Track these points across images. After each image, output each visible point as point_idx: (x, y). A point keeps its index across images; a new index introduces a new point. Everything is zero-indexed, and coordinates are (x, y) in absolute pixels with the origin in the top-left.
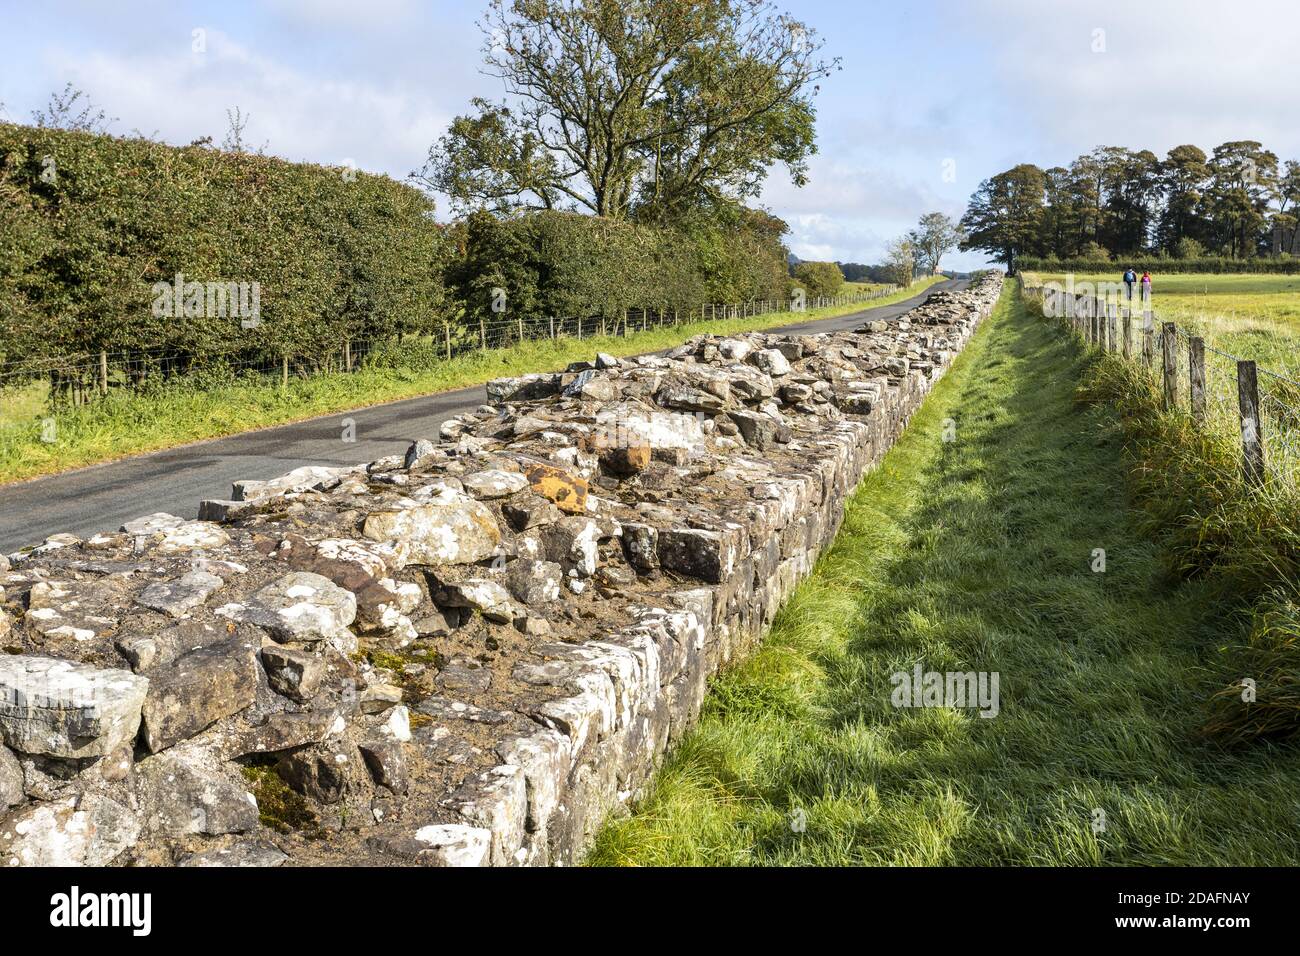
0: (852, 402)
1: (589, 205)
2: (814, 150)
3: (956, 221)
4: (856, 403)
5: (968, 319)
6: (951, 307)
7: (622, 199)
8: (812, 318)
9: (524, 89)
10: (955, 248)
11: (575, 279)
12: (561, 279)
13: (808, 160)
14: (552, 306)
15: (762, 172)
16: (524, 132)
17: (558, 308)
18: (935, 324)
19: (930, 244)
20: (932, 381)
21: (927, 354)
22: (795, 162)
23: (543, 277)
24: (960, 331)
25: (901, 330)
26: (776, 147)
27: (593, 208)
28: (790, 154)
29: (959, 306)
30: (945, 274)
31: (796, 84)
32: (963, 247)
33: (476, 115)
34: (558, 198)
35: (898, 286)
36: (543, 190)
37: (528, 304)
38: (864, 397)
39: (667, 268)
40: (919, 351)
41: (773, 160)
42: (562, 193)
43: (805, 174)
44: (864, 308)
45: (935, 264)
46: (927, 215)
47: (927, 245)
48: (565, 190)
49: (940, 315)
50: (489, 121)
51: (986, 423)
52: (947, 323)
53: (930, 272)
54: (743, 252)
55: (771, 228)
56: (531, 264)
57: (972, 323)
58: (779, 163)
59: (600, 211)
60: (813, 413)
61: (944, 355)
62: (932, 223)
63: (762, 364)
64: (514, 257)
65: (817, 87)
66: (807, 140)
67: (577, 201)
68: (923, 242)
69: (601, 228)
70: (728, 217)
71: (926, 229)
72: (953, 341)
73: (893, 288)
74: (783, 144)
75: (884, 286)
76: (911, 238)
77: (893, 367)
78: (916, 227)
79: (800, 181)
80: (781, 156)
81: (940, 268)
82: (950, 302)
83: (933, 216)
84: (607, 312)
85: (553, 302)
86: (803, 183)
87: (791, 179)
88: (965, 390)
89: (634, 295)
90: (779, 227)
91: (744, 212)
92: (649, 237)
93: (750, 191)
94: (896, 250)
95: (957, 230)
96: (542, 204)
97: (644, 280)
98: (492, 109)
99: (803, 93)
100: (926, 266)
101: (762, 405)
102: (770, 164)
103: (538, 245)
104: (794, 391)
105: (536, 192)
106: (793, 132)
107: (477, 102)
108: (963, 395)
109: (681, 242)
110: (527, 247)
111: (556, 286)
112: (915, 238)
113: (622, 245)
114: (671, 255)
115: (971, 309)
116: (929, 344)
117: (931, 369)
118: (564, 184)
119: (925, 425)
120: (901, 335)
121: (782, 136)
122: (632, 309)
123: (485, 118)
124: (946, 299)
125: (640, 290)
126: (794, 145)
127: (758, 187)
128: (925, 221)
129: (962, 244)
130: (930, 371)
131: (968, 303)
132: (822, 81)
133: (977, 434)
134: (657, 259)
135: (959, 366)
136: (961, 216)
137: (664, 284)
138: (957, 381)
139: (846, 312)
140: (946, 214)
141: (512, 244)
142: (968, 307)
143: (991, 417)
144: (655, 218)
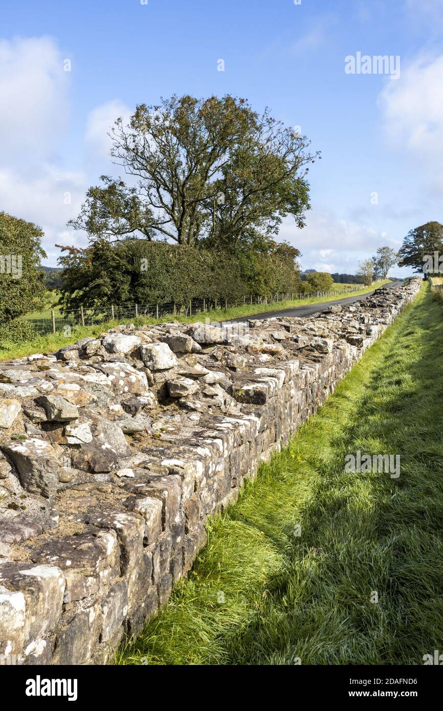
0: (247, 392)
1: (174, 238)
2: (308, 207)
3: (396, 251)
4: (252, 393)
5: (396, 304)
6: (387, 297)
7: (195, 234)
8: (313, 303)
9: (137, 172)
10: (396, 265)
11: (154, 281)
12: (144, 281)
13: (305, 213)
14: (139, 297)
15: (279, 220)
16: (132, 195)
17: (143, 298)
18: (375, 307)
19: (383, 263)
20: (363, 349)
21: (363, 328)
22: (298, 214)
23: (133, 281)
24: (390, 311)
25: (350, 312)
26: (289, 206)
27: (176, 240)
28: (295, 210)
29: (392, 296)
30: (391, 279)
31: (295, 167)
32: (401, 265)
33: (104, 186)
34: (155, 234)
35: (365, 285)
36: (146, 230)
37: (123, 297)
38: (259, 386)
39: (219, 274)
40: (357, 326)
41: (286, 213)
42: (157, 231)
43: (304, 221)
44: (344, 297)
45: (385, 274)
46: (381, 248)
47: (381, 264)
48: (160, 229)
49: (379, 302)
50: (112, 190)
51: (394, 387)
52: (382, 306)
53: (384, 277)
54: (272, 266)
55: (288, 253)
56: (127, 272)
57: (399, 306)
58: (289, 215)
59: (180, 241)
60: (194, 410)
61: (375, 329)
62: (384, 252)
63: (146, 358)
64: (117, 268)
65: (308, 169)
66: (304, 201)
67: (167, 237)
68: (379, 262)
69: (175, 251)
70: (261, 246)
71: (380, 255)
72: (385, 318)
73: (363, 286)
74: (291, 204)
75: (357, 286)
76: (373, 260)
77: (318, 345)
78: (376, 255)
79: (301, 225)
80: (290, 211)
81: (388, 276)
82: (388, 294)
83: (384, 248)
84: (176, 301)
85: (140, 295)
86: (302, 226)
87: (296, 224)
88: (388, 353)
89: (196, 291)
90: (294, 253)
91: (272, 244)
92: (208, 257)
93: (273, 231)
94: (363, 266)
95: (397, 256)
96: (145, 238)
97: (203, 282)
98: (112, 182)
99: (299, 173)
100: (381, 275)
101: (68, 428)
102: (285, 216)
103: (131, 261)
104: (176, 387)
105: (140, 230)
106: (296, 197)
107: (103, 178)
108: (386, 358)
109: (230, 259)
110: (123, 262)
111: (143, 286)
112: (375, 260)
113: (188, 261)
114: (223, 267)
115: (399, 297)
116: (366, 321)
117: (362, 340)
118: (160, 226)
119: (347, 388)
120: (348, 315)
121: (289, 199)
122: (194, 299)
123: (110, 187)
124: (385, 292)
125: (200, 288)
126: (296, 204)
127: (277, 229)
128: (380, 251)
129: (400, 263)
130: (361, 342)
131: (398, 294)
132: (309, 165)
133: (386, 399)
134: (213, 270)
135: (388, 334)
136: (399, 249)
137: (217, 284)
138: (383, 347)
139: (334, 299)
140: (391, 248)
141: (113, 259)
142: (398, 297)
143: (398, 383)
144: (213, 246)
